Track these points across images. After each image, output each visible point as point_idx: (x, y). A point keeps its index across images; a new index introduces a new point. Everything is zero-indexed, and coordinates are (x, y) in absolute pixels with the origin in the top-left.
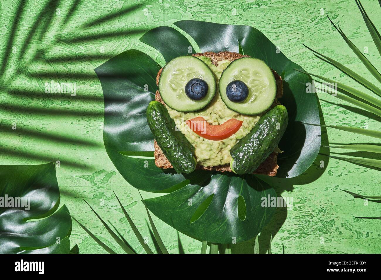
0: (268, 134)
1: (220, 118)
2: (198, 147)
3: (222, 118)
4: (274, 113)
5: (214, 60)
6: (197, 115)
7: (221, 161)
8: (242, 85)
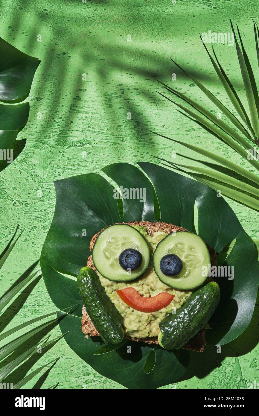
0: (199, 311)
1: (151, 290)
2: (127, 317)
3: (153, 290)
4: (207, 290)
5: (149, 230)
6: (129, 286)
7: (149, 334)
8: (176, 260)
